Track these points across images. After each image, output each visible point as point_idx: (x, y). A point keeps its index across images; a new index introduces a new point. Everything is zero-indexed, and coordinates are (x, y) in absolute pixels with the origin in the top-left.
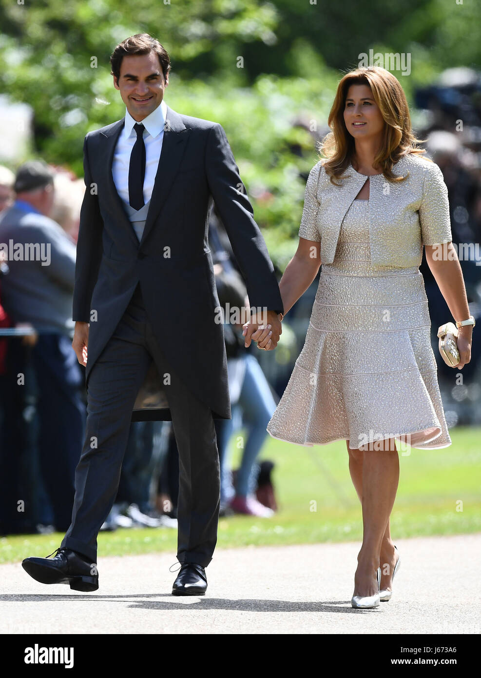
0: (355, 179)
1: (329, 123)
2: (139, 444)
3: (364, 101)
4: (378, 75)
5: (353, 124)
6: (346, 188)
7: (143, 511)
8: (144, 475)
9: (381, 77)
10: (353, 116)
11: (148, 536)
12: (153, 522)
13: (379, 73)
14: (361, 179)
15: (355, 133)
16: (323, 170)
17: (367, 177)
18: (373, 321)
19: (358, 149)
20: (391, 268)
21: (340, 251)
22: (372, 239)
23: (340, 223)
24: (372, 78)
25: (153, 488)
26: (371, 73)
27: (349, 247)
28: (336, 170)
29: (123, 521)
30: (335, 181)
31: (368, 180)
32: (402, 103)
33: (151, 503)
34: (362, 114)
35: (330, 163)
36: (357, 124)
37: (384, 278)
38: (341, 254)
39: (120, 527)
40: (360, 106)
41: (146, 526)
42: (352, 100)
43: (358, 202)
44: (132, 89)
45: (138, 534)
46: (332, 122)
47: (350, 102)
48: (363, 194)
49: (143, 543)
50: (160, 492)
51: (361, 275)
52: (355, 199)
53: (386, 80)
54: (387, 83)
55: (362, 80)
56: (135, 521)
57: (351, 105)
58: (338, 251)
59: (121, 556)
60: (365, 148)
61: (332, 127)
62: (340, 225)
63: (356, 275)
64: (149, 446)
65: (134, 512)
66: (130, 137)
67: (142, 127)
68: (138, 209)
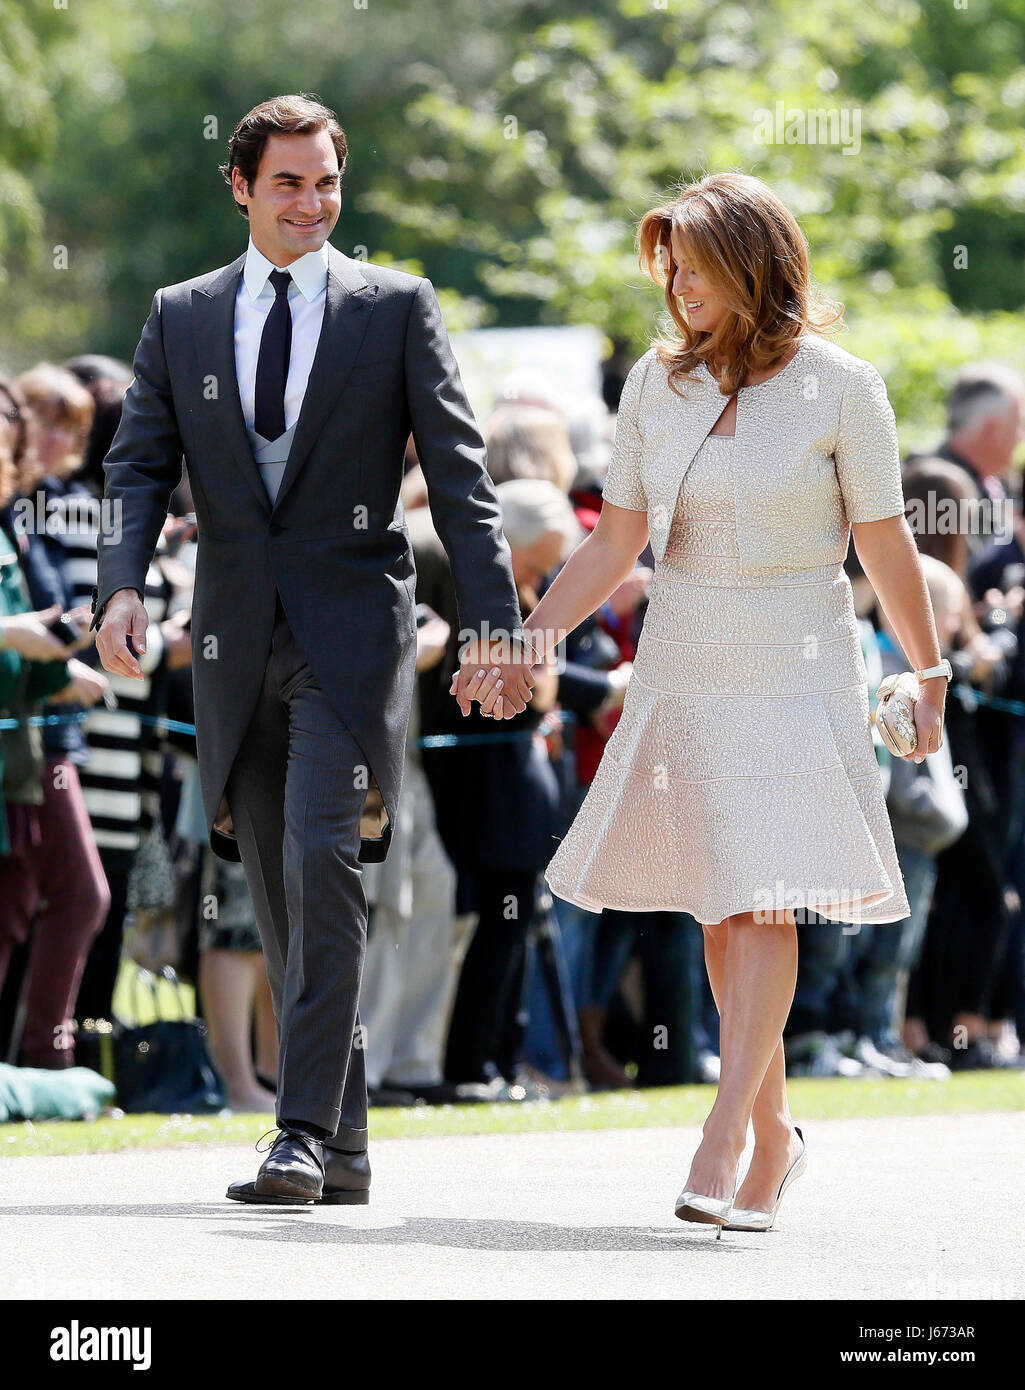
0: (710, 393)
6: (692, 410)
8: (879, 983)
18: (751, 675)
20: (785, 570)
21: (683, 536)
22: (740, 515)
23: (678, 482)
27: (700, 528)
31: (734, 397)
33: (894, 1034)
37: (772, 590)
38: (687, 542)
43: (715, 443)
44: (288, 202)
48: (725, 424)
50: (910, 1015)
51: (726, 583)
52: (709, 435)
56: (868, 1067)
62: (678, 487)
63: (717, 584)
66: (262, 296)
67: (287, 278)
68: (272, 439)
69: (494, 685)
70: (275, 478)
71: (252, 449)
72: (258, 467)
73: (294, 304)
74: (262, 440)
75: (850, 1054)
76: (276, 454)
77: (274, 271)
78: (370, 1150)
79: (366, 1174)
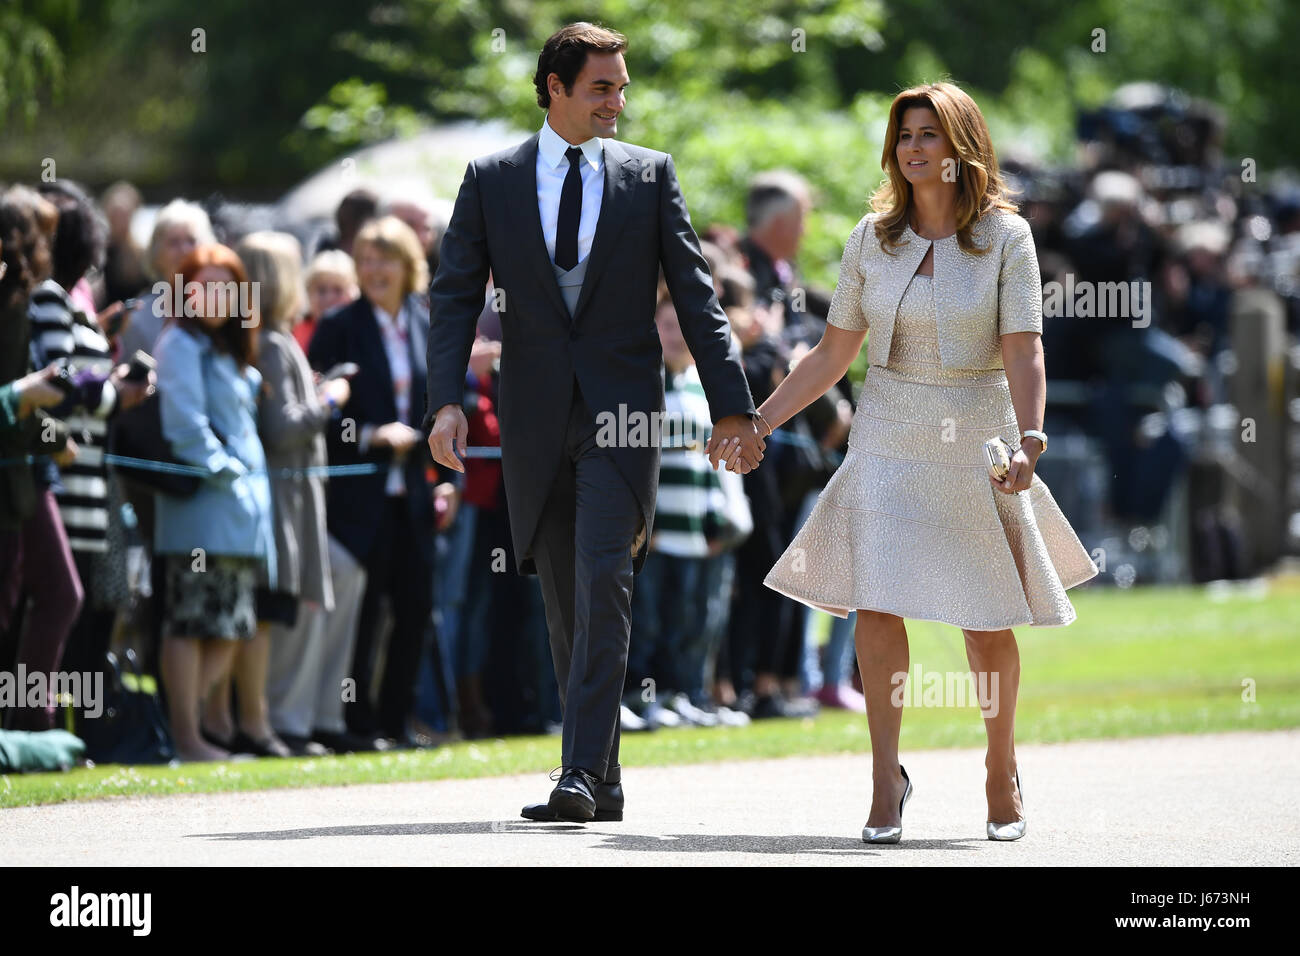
0: (916, 245)
1: (883, 166)
2: (689, 608)
3: (923, 132)
4: (947, 95)
5: (909, 163)
6: (903, 258)
7: (694, 703)
8: (695, 651)
9: (950, 97)
10: (908, 152)
11: (701, 739)
12: (708, 718)
13: (947, 92)
14: (921, 245)
15: (912, 176)
16: (871, 230)
17: (930, 242)
19: (918, 202)
20: (971, 374)
22: (941, 332)
23: (895, 309)
24: (937, 99)
25: (708, 670)
26: (936, 91)
27: (909, 341)
28: (890, 232)
29: (667, 717)
30: (886, 247)
31: (932, 246)
32: (981, 135)
33: (706, 692)
34: (922, 149)
35: (885, 221)
36: (914, 163)
39: (662, 725)
40: (919, 138)
41: (698, 725)
42: (907, 130)
43: (921, 281)
44: (602, 101)
45: (687, 735)
46: (887, 165)
47: (905, 132)
48: (925, 268)
49: (695, 749)
50: (718, 676)
52: (917, 273)
53: (957, 102)
54: (960, 108)
55: (924, 101)
56: (683, 718)
57: (908, 137)
58: (894, 345)
59: (663, 765)
60: (928, 198)
61: (887, 170)
62: (895, 313)
63: (922, 381)
64: (702, 612)
65: (683, 704)
66: (559, 166)
67: (579, 152)
68: (568, 270)
69: (734, 451)
70: (572, 298)
71: (555, 278)
72: (559, 291)
73: (583, 171)
74: (561, 271)
75: (669, 707)
76: (572, 282)
77: (569, 148)
78: (622, 782)
79: (620, 800)
